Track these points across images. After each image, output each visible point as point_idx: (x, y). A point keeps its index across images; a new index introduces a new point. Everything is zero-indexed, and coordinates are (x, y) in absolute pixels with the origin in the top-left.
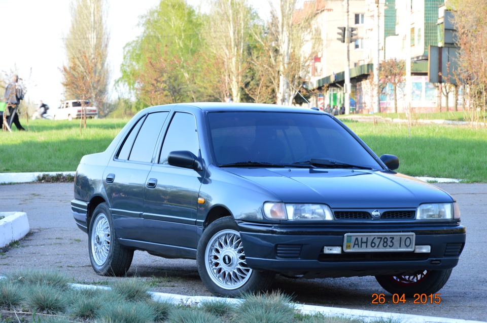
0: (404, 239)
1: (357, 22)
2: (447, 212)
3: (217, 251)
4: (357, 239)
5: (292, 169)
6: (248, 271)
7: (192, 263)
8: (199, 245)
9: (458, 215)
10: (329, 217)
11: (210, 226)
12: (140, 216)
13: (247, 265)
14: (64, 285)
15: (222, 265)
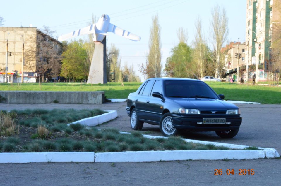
0: (222, 120)
1: (243, 52)
2: (236, 112)
3: (165, 123)
4: (207, 120)
5: (190, 98)
6: (174, 129)
7: (158, 126)
8: (160, 121)
9: (240, 113)
10: (199, 113)
11: (163, 115)
12: (145, 112)
13: (174, 127)
14: (118, 132)
15: (167, 127)
